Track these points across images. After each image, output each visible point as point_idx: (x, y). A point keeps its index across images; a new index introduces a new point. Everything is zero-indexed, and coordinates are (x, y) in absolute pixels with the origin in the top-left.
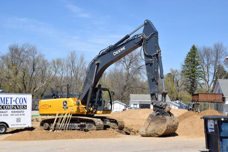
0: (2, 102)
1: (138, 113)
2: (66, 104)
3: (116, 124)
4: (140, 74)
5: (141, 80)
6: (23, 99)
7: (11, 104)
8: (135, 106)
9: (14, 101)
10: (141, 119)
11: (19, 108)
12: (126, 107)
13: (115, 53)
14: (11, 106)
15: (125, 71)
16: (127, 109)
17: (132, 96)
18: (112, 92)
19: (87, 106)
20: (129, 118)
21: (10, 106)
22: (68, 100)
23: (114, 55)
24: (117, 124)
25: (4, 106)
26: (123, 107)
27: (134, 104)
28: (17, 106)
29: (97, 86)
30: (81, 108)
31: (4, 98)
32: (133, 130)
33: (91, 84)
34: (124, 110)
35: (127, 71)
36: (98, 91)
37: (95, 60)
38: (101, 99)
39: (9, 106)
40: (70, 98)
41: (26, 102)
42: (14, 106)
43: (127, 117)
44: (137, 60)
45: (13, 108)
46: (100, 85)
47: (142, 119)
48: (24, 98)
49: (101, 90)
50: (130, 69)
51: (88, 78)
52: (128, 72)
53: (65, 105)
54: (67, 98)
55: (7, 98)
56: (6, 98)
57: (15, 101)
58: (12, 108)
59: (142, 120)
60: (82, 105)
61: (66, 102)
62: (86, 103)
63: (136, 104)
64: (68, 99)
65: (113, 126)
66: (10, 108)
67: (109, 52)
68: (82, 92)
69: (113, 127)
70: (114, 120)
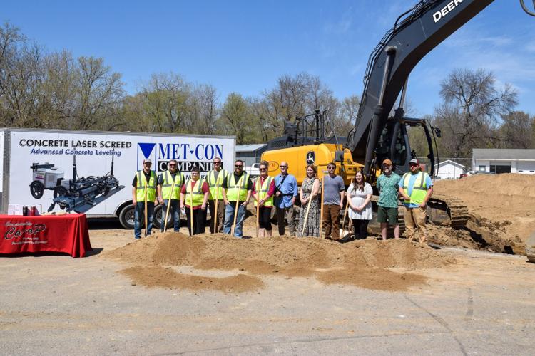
0: (164, 155)
1: (493, 183)
2: (312, 159)
3: (445, 213)
4: (489, 115)
5: (491, 126)
6: (215, 148)
7: (185, 158)
8: (482, 169)
9: (192, 152)
10: (499, 195)
11: (203, 168)
12: (467, 171)
13: (437, 16)
14: (185, 164)
15: (461, 110)
16: (468, 173)
17: (475, 151)
18: (432, 129)
19: (366, 163)
20: (475, 193)
21: (183, 164)
22: (317, 149)
23: (436, 20)
24: (449, 212)
25: (168, 162)
26: (460, 171)
27: (481, 166)
28: (200, 164)
29: (392, 114)
30: (350, 169)
31: (168, 145)
32: (487, 223)
33: (375, 107)
34: (461, 176)
35: (466, 110)
36: (397, 125)
37: (383, 45)
38: (404, 147)
39: (180, 163)
40: (322, 145)
41: (221, 155)
42: (192, 163)
43: (469, 191)
44: (484, 91)
45: (190, 169)
46: (400, 111)
47: (504, 195)
48: (217, 147)
49: (403, 122)
50: (472, 107)
51: (368, 94)
52: (468, 111)
53: (310, 162)
54: (316, 144)
55: (176, 146)
56: (174, 145)
57: (194, 153)
58: (187, 169)
59: (502, 197)
60: (354, 161)
61: (313, 154)
62: (364, 157)
63: (484, 167)
64: (316, 146)
65: (436, 217)
66: (183, 169)
67: (421, 17)
68: (354, 130)
69: (437, 221)
70: (440, 201)
